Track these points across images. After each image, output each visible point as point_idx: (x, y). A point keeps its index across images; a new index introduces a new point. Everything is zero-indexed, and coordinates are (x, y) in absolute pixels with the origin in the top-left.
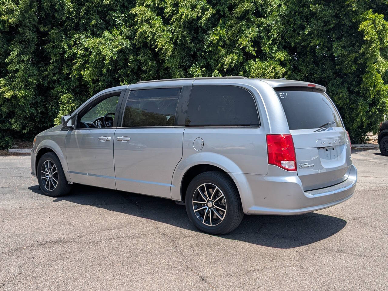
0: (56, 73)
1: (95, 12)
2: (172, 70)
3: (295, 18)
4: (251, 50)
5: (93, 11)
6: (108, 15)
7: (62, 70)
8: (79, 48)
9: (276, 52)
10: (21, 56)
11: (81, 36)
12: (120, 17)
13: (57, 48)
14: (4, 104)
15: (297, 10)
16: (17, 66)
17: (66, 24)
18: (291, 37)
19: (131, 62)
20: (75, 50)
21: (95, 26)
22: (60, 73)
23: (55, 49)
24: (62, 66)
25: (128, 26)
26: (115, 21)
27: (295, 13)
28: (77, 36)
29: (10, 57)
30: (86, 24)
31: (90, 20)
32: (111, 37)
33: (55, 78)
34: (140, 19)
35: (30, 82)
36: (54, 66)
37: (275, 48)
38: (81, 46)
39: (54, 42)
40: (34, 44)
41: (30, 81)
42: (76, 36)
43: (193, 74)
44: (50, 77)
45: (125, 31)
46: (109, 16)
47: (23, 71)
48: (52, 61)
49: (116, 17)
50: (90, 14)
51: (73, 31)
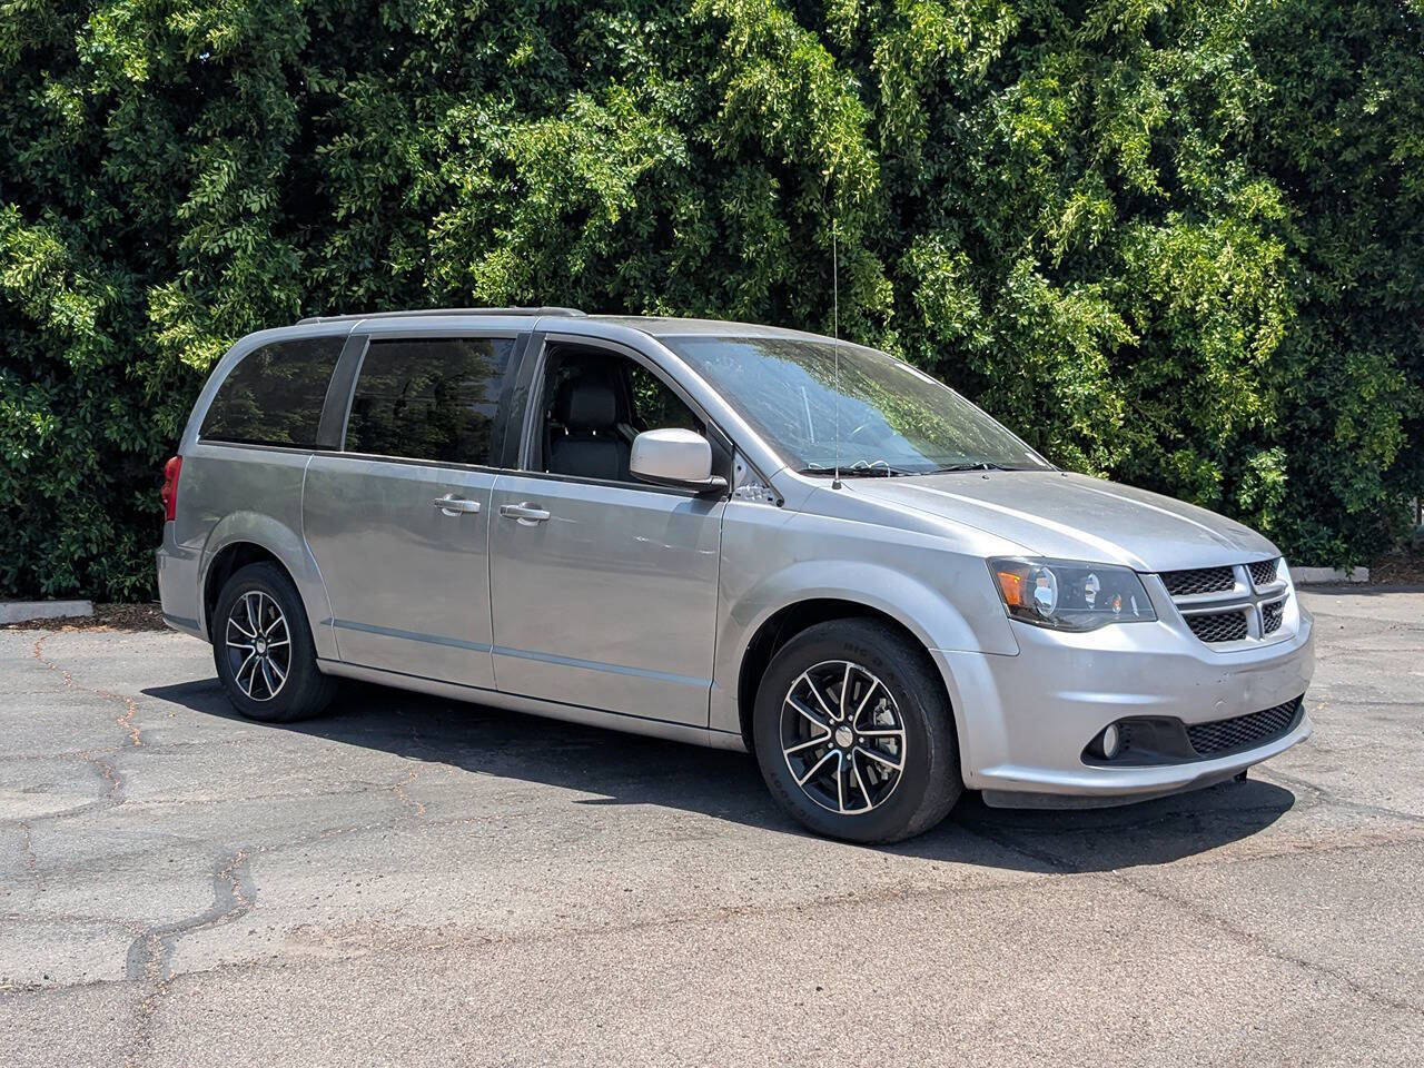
0: (366, 270)
1: (531, 13)
2: (850, 258)
3: (1310, 52)
4: (1147, 180)
5: (523, 10)
6: (581, 29)
7: (388, 258)
8: (469, 166)
9: (1242, 182)
10: (238, 196)
11: (479, 113)
12: (636, 35)
13: (373, 159)
14: (163, 402)
15: (1319, 16)
16: (228, 235)
17: (407, 62)
18: (1291, 126)
19: (685, 223)
20: (451, 171)
21: (529, 68)
22: (380, 270)
23: (366, 166)
24: (386, 240)
25: (674, 73)
26: (617, 54)
27: (1306, 29)
28: (462, 115)
29: (197, 199)
30: (494, 64)
31: (509, 45)
32: (603, 118)
33: (361, 291)
34: (745, 39)
35: (277, 306)
36: (352, 237)
37: (1236, 170)
38: (475, 159)
39: (360, 134)
40: (283, 144)
41: (280, 301)
42: (458, 113)
43: (920, 278)
44: (336, 288)
45: (659, 93)
46: (587, 31)
47: (252, 257)
48: (342, 213)
49: (621, 38)
50: (511, 20)
51: (442, 94)
